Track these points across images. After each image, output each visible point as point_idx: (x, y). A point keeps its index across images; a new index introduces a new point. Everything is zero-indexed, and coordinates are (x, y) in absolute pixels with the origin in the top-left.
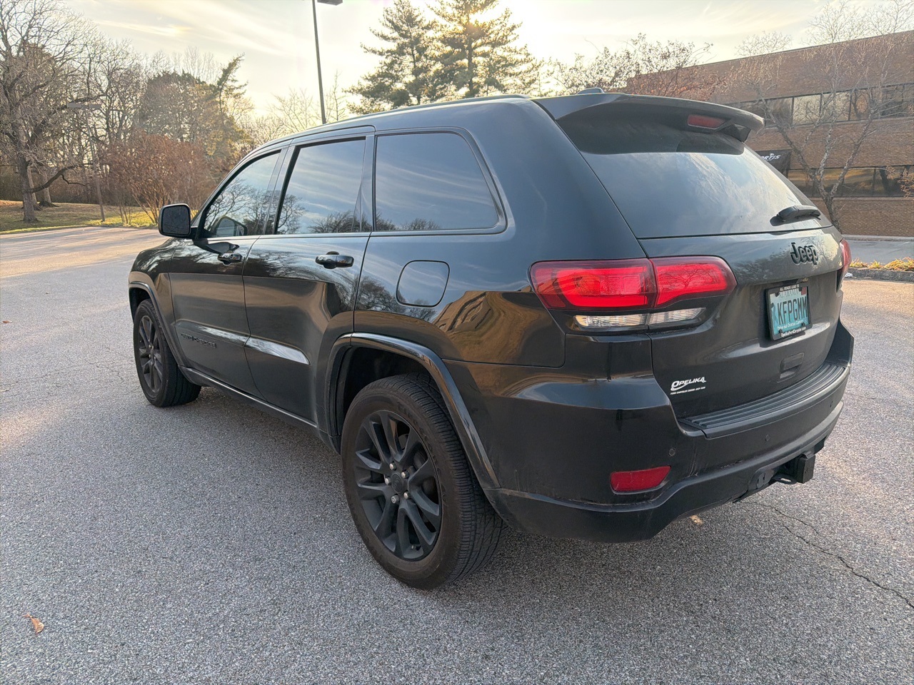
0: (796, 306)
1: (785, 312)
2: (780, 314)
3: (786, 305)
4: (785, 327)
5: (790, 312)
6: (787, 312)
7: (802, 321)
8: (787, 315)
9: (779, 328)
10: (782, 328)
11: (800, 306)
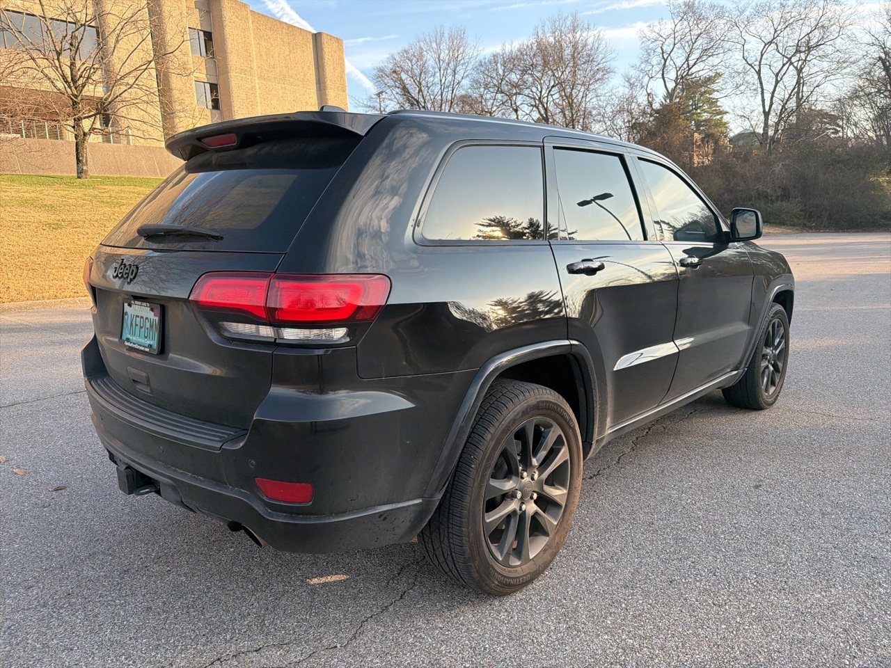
0: (148, 325)
1: (136, 325)
2: (132, 324)
3: (138, 319)
4: (134, 339)
5: (141, 327)
6: (139, 326)
7: (151, 343)
8: (138, 328)
9: (129, 336)
10: (131, 338)
11: (151, 326)
